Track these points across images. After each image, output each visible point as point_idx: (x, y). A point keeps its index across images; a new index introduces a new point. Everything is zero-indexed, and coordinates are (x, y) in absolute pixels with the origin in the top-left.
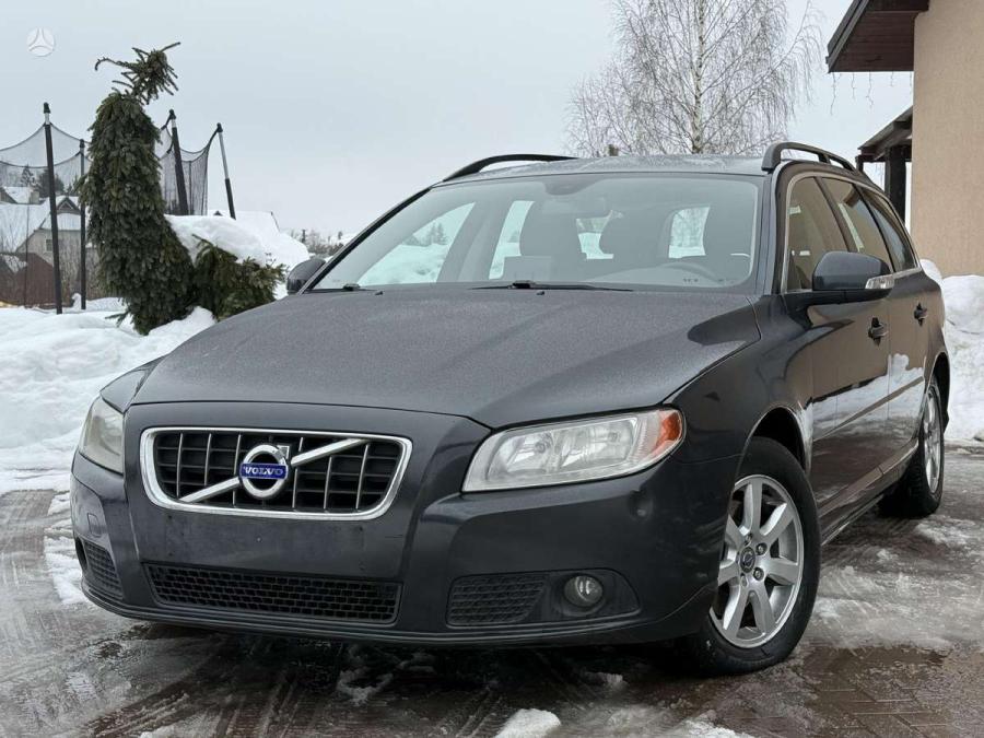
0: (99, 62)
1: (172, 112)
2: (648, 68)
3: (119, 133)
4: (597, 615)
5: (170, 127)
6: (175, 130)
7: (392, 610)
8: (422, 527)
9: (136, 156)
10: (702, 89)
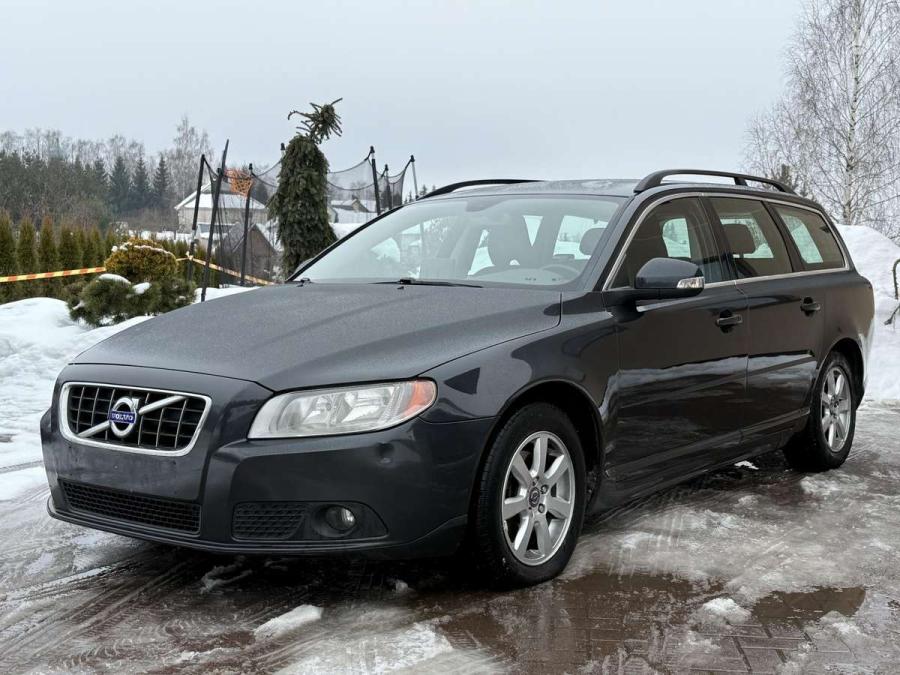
0: (291, 114)
1: (372, 148)
2: (811, 104)
3: (297, 164)
4: (350, 537)
5: (370, 158)
6: (373, 161)
7: (197, 525)
8: (214, 462)
9: (307, 180)
10: (856, 119)
